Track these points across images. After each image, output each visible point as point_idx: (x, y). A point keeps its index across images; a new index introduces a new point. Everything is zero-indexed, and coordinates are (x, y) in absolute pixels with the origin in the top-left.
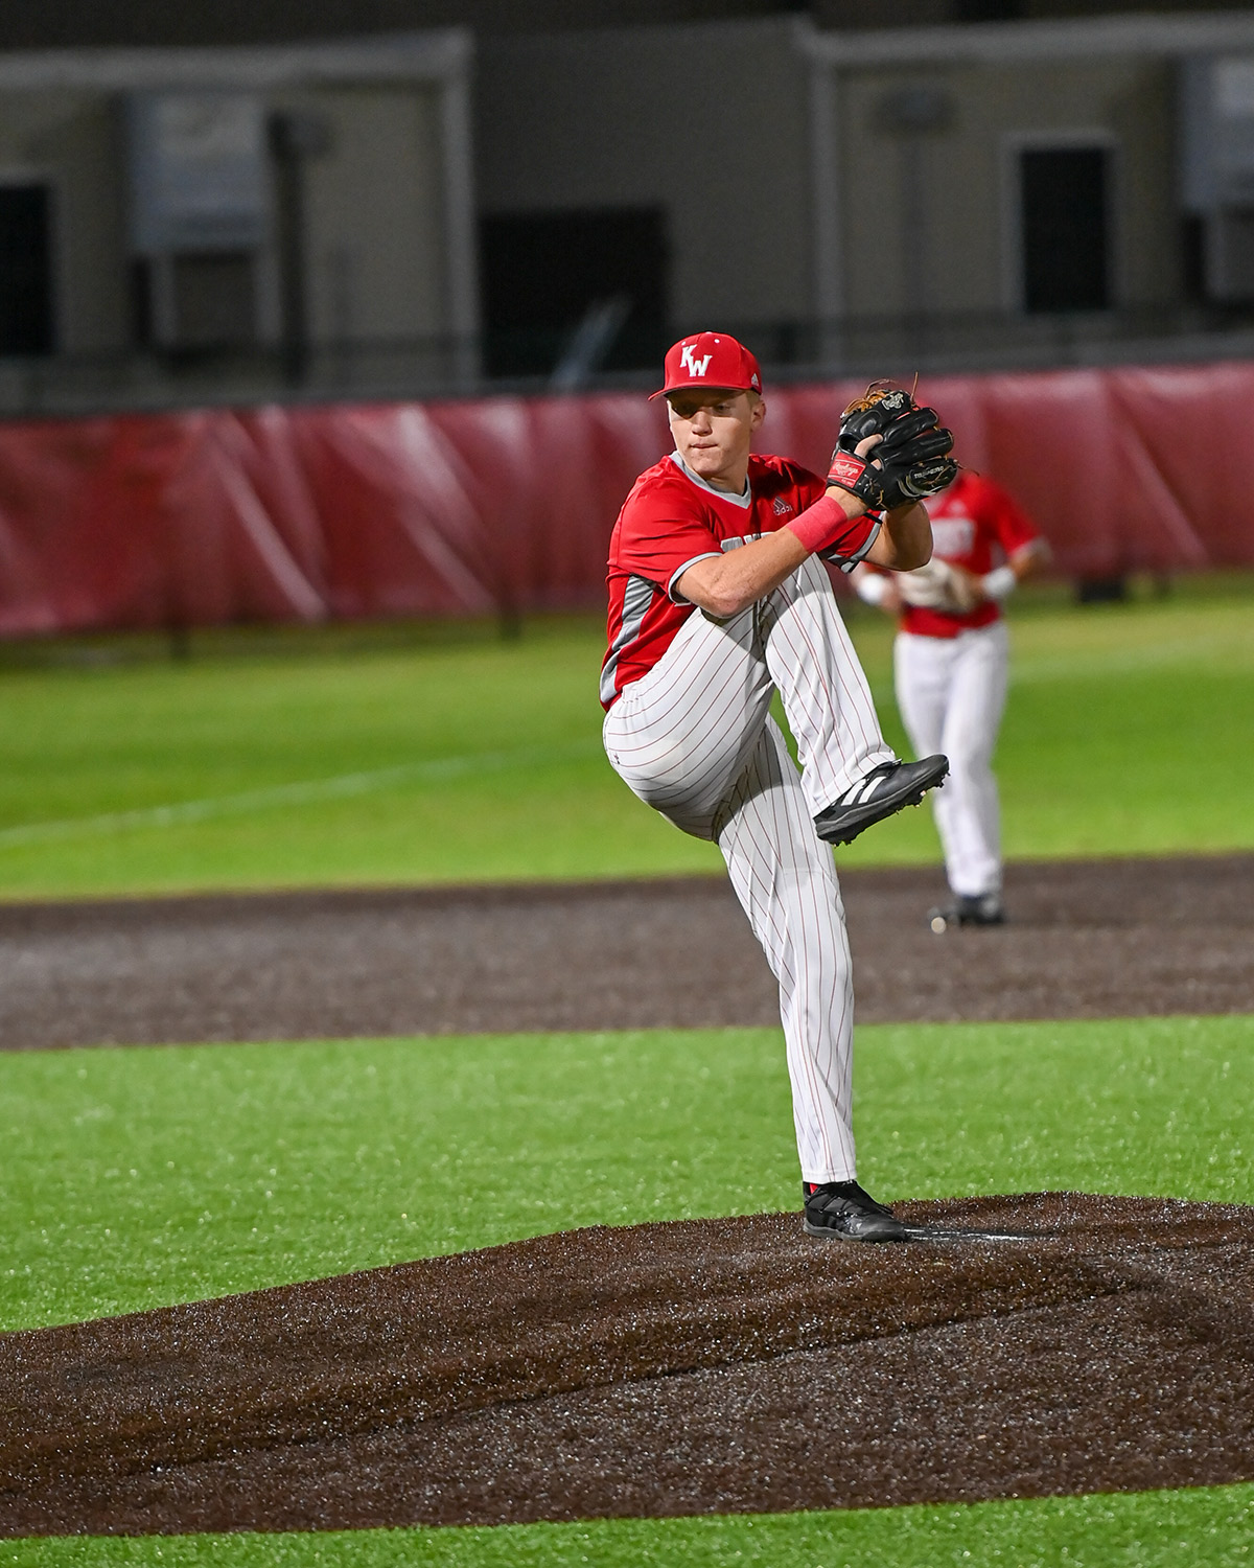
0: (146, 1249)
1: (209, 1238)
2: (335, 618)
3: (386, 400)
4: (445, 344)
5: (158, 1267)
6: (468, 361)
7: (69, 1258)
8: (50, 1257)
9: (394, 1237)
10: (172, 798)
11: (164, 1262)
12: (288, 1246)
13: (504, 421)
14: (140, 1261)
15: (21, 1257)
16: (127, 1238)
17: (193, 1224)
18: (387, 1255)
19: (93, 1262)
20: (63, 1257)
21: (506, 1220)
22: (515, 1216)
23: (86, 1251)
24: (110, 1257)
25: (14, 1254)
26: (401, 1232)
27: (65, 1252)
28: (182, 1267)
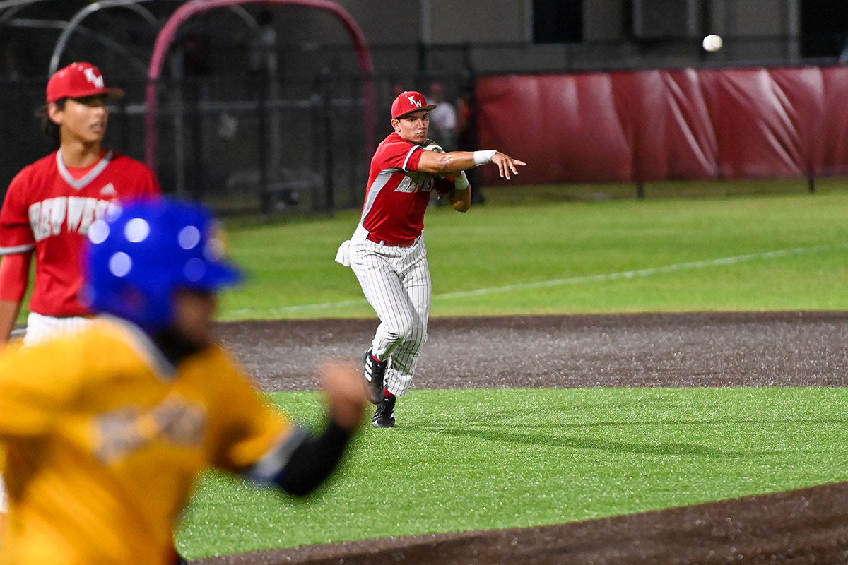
0: (613, 487)
1: (645, 483)
2: (720, 177)
3: (754, 68)
4: (784, 38)
5: (619, 496)
6: (794, 47)
7: (573, 491)
8: (564, 489)
9: (741, 486)
10: (634, 266)
11: (622, 494)
12: (686, 488)
13: (812, 78)
14: (609, 493)
15: (549, 489)
16: (603, 482)
17: (638, 474)
18: (736, 494)
19: (585, 493)
20: (570, 489)
21: (799, 479)
22: (804, 477)
23: (583, 487)
24: (595, 490)
25: (546, 488)
26: (744, 483)
27: (572, 487)
28: (631, 497)
